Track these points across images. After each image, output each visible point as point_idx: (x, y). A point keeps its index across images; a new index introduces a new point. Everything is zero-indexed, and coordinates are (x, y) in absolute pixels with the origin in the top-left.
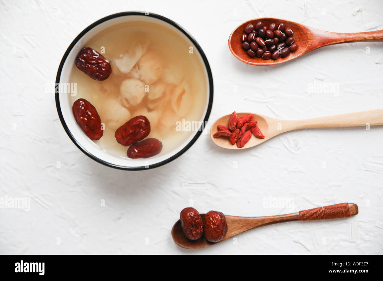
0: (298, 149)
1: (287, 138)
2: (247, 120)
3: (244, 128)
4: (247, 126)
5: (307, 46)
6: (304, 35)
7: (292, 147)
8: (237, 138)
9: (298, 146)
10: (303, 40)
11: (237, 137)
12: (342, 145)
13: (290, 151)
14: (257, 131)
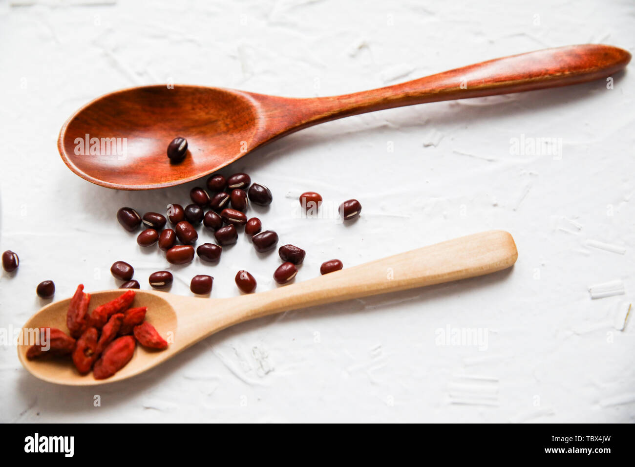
0: (267, 373)
1: (234, 349)
2: (116, 305)
3: (108, 328)
4: (118, 323)
5: (252, 133)
6: (244, 111)
7: (251, 370)
8: (91, 355)
9: (263, 363)
10: (244, 124)
11: (90, 351)
12: (380, 347)
13: (245, 382)
14: (147, 332)
